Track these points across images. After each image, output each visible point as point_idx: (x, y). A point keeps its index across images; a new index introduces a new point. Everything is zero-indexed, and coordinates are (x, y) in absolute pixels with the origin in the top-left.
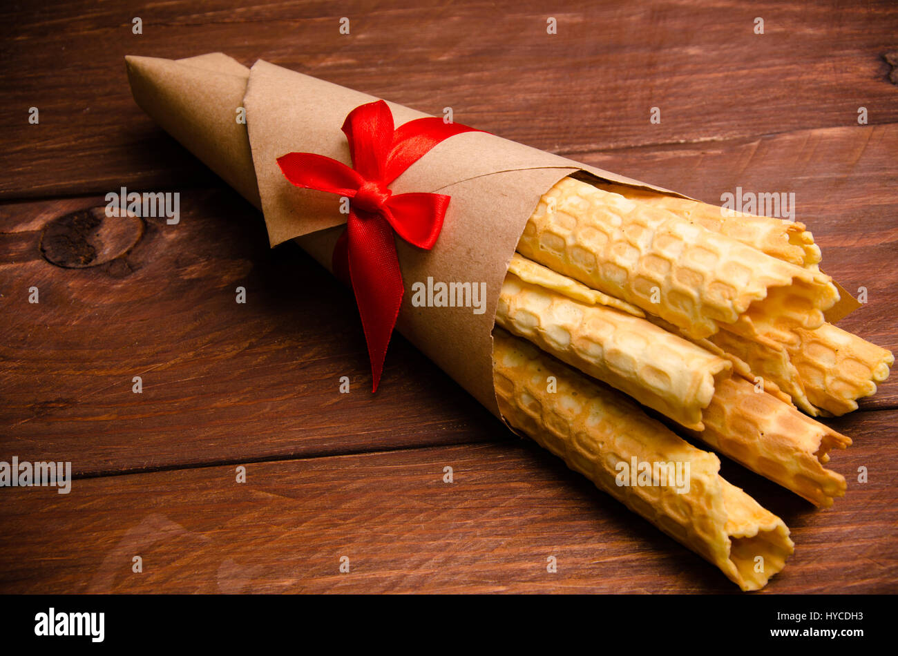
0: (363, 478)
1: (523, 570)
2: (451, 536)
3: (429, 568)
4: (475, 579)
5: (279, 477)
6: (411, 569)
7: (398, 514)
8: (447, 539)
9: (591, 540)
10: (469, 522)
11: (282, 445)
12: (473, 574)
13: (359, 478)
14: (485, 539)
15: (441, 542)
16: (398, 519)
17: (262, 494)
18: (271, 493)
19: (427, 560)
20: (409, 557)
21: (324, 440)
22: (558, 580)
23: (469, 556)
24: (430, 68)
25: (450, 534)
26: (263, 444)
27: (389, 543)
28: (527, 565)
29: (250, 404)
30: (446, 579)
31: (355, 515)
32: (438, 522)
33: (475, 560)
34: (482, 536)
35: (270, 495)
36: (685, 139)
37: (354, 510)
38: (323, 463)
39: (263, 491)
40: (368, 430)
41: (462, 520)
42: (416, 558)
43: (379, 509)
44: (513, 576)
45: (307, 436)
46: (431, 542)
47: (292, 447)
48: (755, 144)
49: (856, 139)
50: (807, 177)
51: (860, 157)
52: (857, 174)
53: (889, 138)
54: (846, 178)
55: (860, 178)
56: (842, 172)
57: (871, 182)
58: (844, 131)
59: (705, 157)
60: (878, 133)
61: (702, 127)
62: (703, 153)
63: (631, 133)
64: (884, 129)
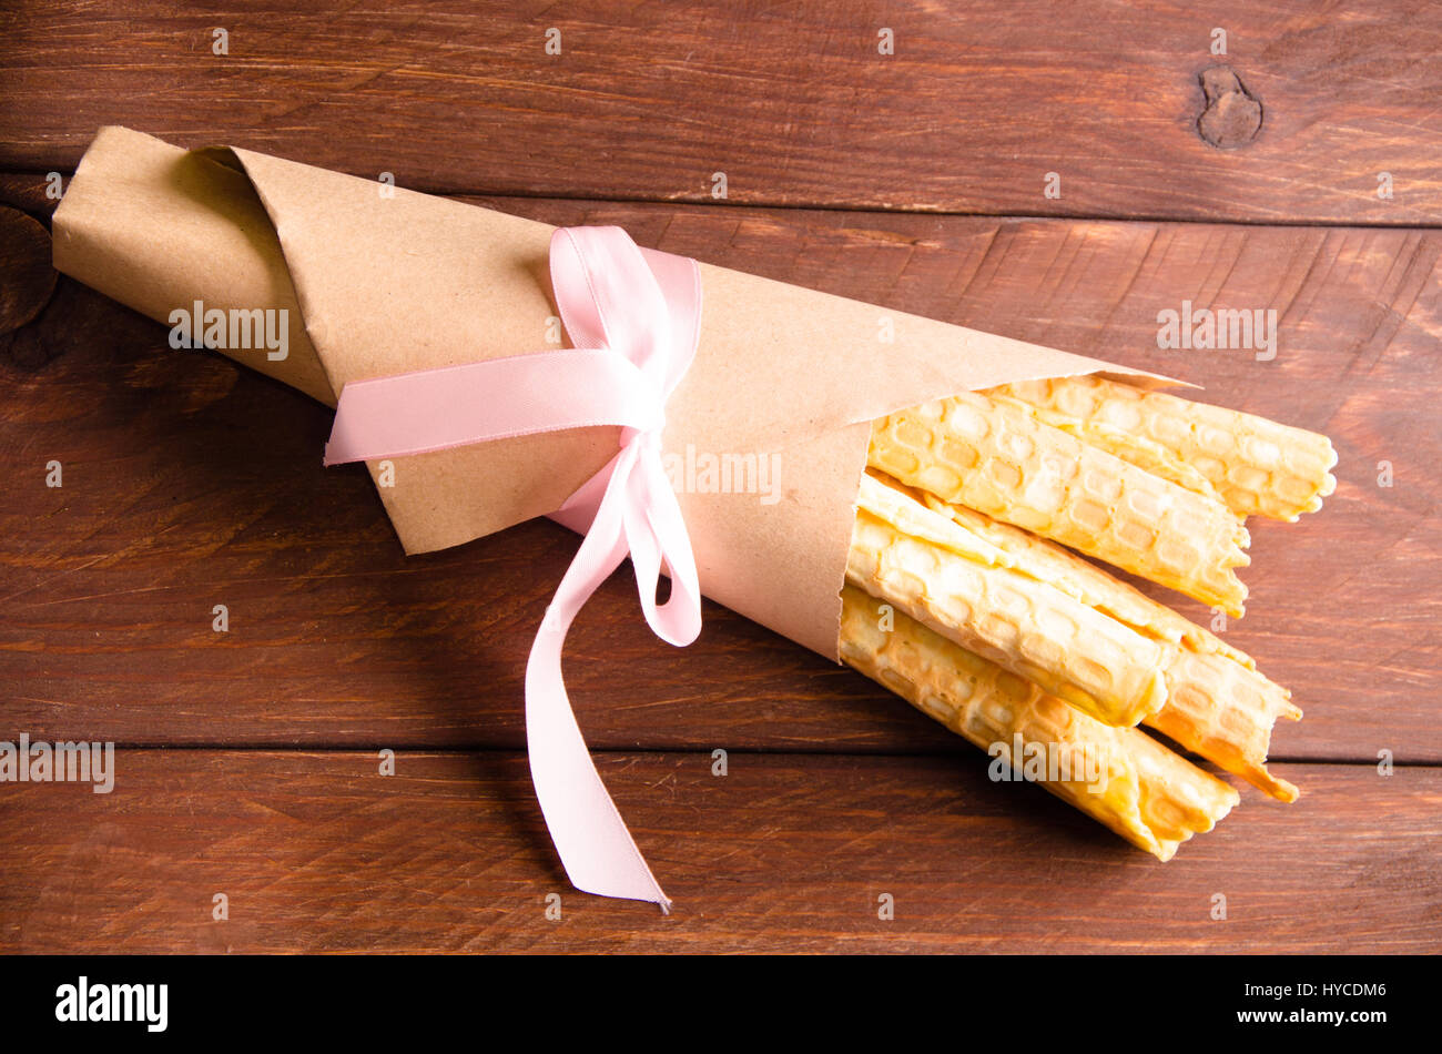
0: (393, 795)
2: (505, 902)
5: (280, 781)
7: (437, 859)
8: (499, 907)
10: (529, 882)
11: (282, 725)
13: (387, 795)
15: (490, 910)
16: (437, 867)
17: (255, 807)
18: (268, 806)
19: (470, 937)
20: (448, 930)
21: (341, 724)
23: (525, 935)
25: (502, 900)
26: (256, 721)
27: (424, 905)
29: (237, 646)
31: (380, 855)
32: (489, 878)
35: (267, 810)
36: (892, 202)
37: (379, 846)
38: (340, 762)
39: (255, 801)
40: (401, 714)
41: (520, 879)
43: (413, 848)
45: (318, 715)
46: (477, 910)
47: (298, 731)
48: (990, 235)
49: (1129, 252)
50: (1049, 321)
51: (1127, 292)
52: (1116, 327)
53: (1174, 258)
54: (1100, 332)
55: (1118, 335)
56: (1098, 317)
57: (1133, 345)
58: (1116, 233)
59: (915, 252)
60: (1161, 244)
61: (919, 182)
62: (914, 243)
63: (816, 176)
64: (1170, 236)
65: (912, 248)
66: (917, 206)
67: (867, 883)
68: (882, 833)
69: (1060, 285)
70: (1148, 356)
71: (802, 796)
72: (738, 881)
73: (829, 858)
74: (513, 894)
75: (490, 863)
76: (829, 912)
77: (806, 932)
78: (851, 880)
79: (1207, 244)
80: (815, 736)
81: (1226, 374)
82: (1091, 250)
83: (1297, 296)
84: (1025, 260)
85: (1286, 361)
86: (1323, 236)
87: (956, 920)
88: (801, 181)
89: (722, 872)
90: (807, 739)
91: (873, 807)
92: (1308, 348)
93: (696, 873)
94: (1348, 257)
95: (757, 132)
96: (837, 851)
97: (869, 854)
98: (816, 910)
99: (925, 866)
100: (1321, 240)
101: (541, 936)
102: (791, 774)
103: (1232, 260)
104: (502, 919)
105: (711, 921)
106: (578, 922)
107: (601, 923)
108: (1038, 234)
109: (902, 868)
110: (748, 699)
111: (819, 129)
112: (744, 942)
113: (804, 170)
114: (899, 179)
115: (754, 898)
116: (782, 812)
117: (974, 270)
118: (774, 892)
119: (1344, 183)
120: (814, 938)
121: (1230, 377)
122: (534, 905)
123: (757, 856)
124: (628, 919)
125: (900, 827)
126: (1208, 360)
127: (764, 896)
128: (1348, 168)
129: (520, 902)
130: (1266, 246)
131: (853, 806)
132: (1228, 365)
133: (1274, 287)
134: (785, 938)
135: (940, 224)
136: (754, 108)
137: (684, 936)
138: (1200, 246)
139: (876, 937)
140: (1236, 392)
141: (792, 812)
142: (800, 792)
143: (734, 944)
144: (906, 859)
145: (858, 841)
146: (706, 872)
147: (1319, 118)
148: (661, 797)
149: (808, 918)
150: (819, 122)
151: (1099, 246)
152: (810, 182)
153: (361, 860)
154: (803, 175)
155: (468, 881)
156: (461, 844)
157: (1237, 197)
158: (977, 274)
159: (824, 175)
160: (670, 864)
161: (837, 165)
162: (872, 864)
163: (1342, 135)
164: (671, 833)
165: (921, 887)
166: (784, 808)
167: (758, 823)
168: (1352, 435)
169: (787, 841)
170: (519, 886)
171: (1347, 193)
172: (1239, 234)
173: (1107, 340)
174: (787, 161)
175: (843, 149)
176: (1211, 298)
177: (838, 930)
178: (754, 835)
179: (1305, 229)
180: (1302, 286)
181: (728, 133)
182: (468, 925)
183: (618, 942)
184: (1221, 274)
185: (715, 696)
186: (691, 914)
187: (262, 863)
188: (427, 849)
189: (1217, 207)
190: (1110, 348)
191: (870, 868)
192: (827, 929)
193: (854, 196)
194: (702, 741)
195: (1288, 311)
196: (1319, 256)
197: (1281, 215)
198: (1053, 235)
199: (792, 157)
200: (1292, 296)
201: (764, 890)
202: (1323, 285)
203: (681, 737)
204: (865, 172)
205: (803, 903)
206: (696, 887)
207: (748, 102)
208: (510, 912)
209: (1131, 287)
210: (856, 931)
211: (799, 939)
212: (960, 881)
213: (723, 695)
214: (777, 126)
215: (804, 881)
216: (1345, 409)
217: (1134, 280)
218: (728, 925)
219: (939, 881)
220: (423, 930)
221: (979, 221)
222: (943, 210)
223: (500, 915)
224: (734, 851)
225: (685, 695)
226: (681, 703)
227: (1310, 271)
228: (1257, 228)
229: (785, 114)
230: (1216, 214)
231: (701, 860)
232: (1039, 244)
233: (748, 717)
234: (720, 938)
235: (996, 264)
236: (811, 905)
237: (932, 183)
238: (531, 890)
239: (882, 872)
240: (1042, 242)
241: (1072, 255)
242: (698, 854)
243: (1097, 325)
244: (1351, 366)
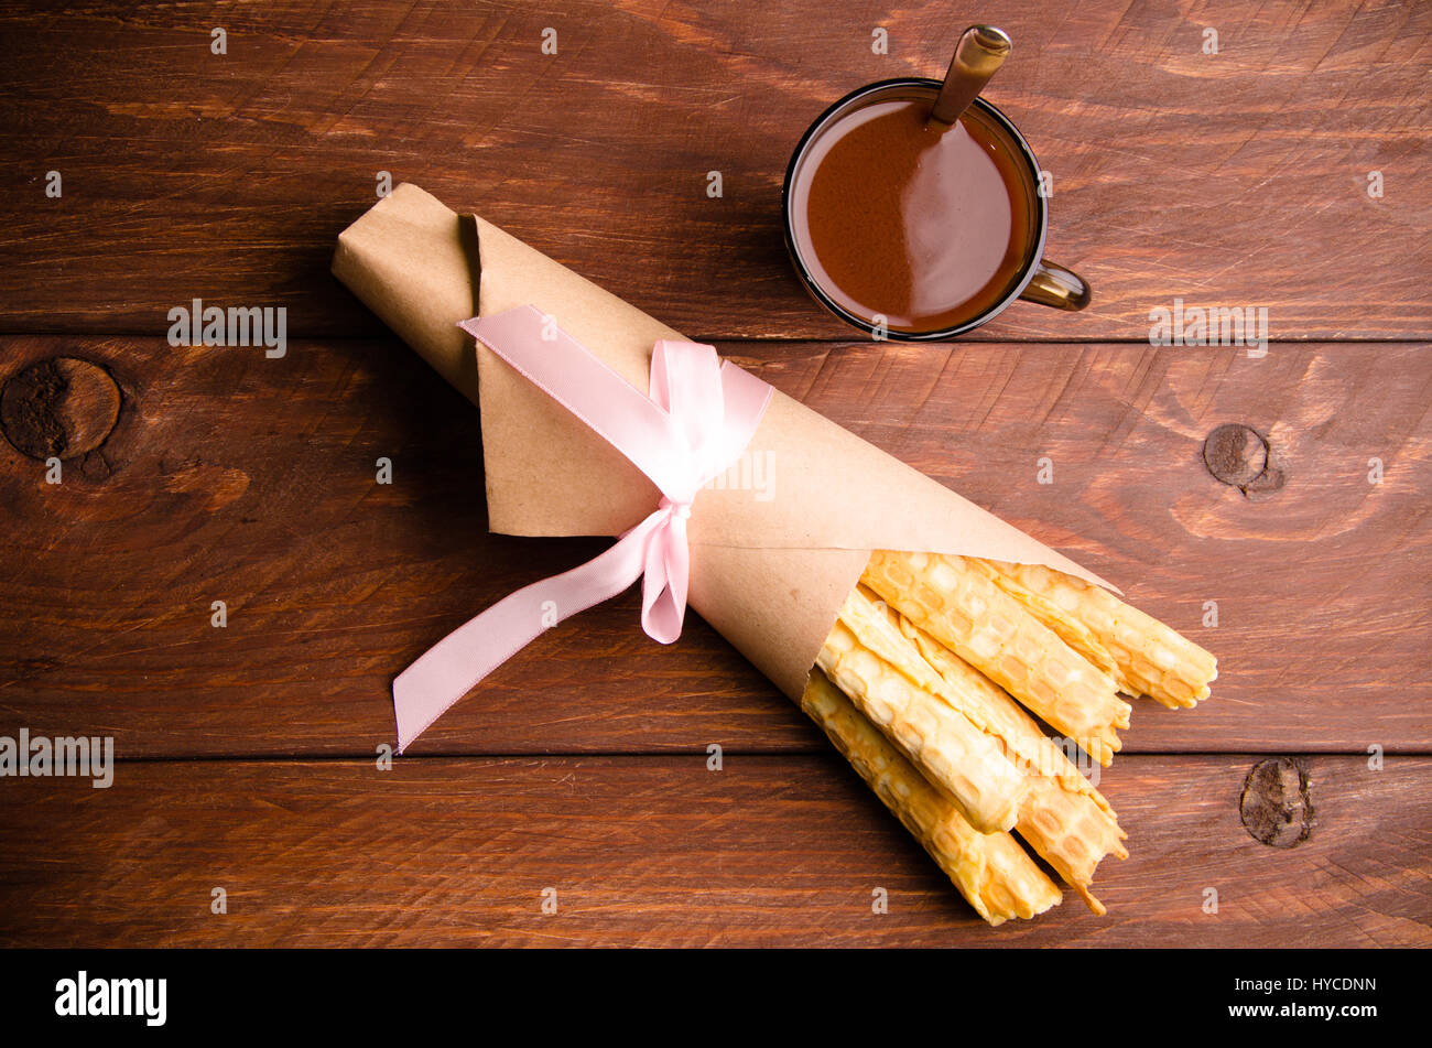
1: (510, 915)
2: (445, 871)
3: (423, 904)
4: (464, 921)
5: (279, 784)
6: (405, 904)
7: (397, 839)
8: (442, 874)
9: (575, 887)
10: (463, 855)
11: (282, 742)
12: (462, 915)
13: (358, 793)
14: (477, 877)
15: (435, 876)
16: (396, 845)
17: (261, 803)
18: (271, 802)
19: (421, 896)
20: (403, 891)
21: (324, 740)
22: (541, 928)
24: (465, 162)
25: (444, 868)
26: (262, 739)
27: (386, 873)
28: (513, 910)
29: (248, 684)
30: (437, 918)
31: (354, 837)
32: (435, 853)
33: (465, 900)
34: (474, 872)
35: (270, 805)
37: (352, 830)
38: (323, 769)
39: (262, 798)
40: (370, 732)
41: (456, 853)
42: (411, 891)
43: (378, 832)
44: (499, 921)
45: (308, 733)
46: (426, 876)
47: (293, 746)
48: (824, 356)
49: (930, 368)
50: (867, 422)
51: (928, 398)
52: (919, 425)
53: (964, 371)
54: (907, 429)
55: (920, 431)
56: (905, 418)
57: (932, 440)
58: (920, 353)
59: (764, 372)
60: (955, 360)
61: (768, 317)
62: (764, 365)
63: (690, 315)
64: (962, 355)
65: (762, 369)
66: (767, 335)
67: (718, 851)
68: (730, 815)
69: (876, 394)
70: (943, 448)
71: (670, 789)
72: (621, 852)
73: (690, 834)
74: (452, 864)
75: (435, 842)
76: (689, 874)
77: (671, 889)
78: (705, 849)
79: (990, 359)
80: (681, 742)
81: (1003, 460)
82: (901, 367)
83: (1060, 398)
84: (849, 376)
85: (1050, 449)
86: (1081, 351)
87: (785, 878)
88: (679, 319)
89: (607, 846)
90: (675, 745)
91: (724, 795)
92: (1068, 439)
93: (589, 846)
94: (1100, 367)
95: (645, 283)
96: (697, 828)
97: (719, 830)
98: (679, 872)
99: (763, 839)
100: (1079, 355)
101: (473, 895)
102: (663, 772)
103: (1010, 371)
104: (444, 883)
105: (600, 882)
106: (499, 884)
107: (518, 884)
108: (860, 355)
109: (744, 840)
110: (630, 716)
111: (692, 279)
112: (624, 897)
113: (680, 310)
114: (755, 315)
115: (633, 865)
116: (654, 800)
117: (809, 385)
118: (647, 859)
119: (1099, 308)
120: (678, 894)
121: (1006, 462)
122: (468, 872)
123: (635, 833)
124: (538, 881)
125: (744, 810)
126: (989, 449)
127: (640, 864)
128: (1102, 296)
129: (458, 870)
130: (1037, 359)
131: (708, 795)
132: (1005, 452)
133: (1043, 391)
134: (655, 894)
135: (784, 350)
136: (642, 264)
137: (579, 893)
138: (986, 361)
139: (724, 892)
140: (1010, 473)
141: (661, 801)
142: (667, 785)
143: (617, 899)
144: (748, 834)
145: (712, 821)
146: (596, 846)
147: (1081, 259)
148: (563, 791)
149: (672, 879)
150: (693, 273)
151: (907, 363)
152: (684, 319)
153: (339, 841)
154: (679, 314)
155: (419, 855)
156: (413, 828)
157: (1016, 321)
158: (811, 389)
159: (696, 314)
160: (569, 840)
161: (706, 307)
162: (722, 838)
163: (1098, 271)
164: (570, 817)
165: (759, 854)
166: (657, 797)
167: (636, 809)
168: (1099, 505)
169: (659, 822)
170: (456, 858)
171: (1101, 316)
172: (1017, 350)
173: (911, 436)
174: (667, 304)
175: (711, 293)
176: (994, 400)
177: (696, 887)
178: (634, 818)
179: (1067, 345)
180: (1064, 390)
181: (622, 284)
182: (418, 887)
183: (531, 899)
184: (1002, 382)
185: (605, 714)
186: (585, 877)
187: (267, 843)
188: (388, 832)
189: (999, 330)
190: (913, 442)
191: (720, 841)
192: (688, 886)
193: (719, 329)
194: (596, 748)
195: (1052, 410)
196: (1077, 367)
197: (1050, 335)
198: (871, 356)
199: (671, 301)
200: (1056, 398)
201: (641, 858)
202: (1079, 390)
203: (579, 746)
204: (728, 310)
205: (669, 868)
206: (589, 857)
207: (637, 260)
208: (450, 878)
209: (932, 395)
210: (709, 888)
211: (666, 894)
212: (788, 850)
213: (612, 713)
214: (660, 278)
215: (670, 851)
216: (1093, 485)
217: (933, 389)
218: (613, 885)
219: (773, 849)
220: (385, 891)
221: (815, 346)
222: (788, 337)
223: (443, 879)
224: (617, 829)
225: (583, 714)
226: (580, 721)
227: (1070, 379)
228: (1031, 346)
229: (667, 268)
230: (1000, 335)
231: (593, 837)
232: (860, 364)
233: (631, 729)
234: (605, 895)
235: (827, 380)
236: (675, 869)
237: (780, 317)
238: (466, 861)
239: (730, 844)
240: (862, 362)
241: (885, 372)
242: (591, 832)
243: (905, 425)
244: (1099, 451)
